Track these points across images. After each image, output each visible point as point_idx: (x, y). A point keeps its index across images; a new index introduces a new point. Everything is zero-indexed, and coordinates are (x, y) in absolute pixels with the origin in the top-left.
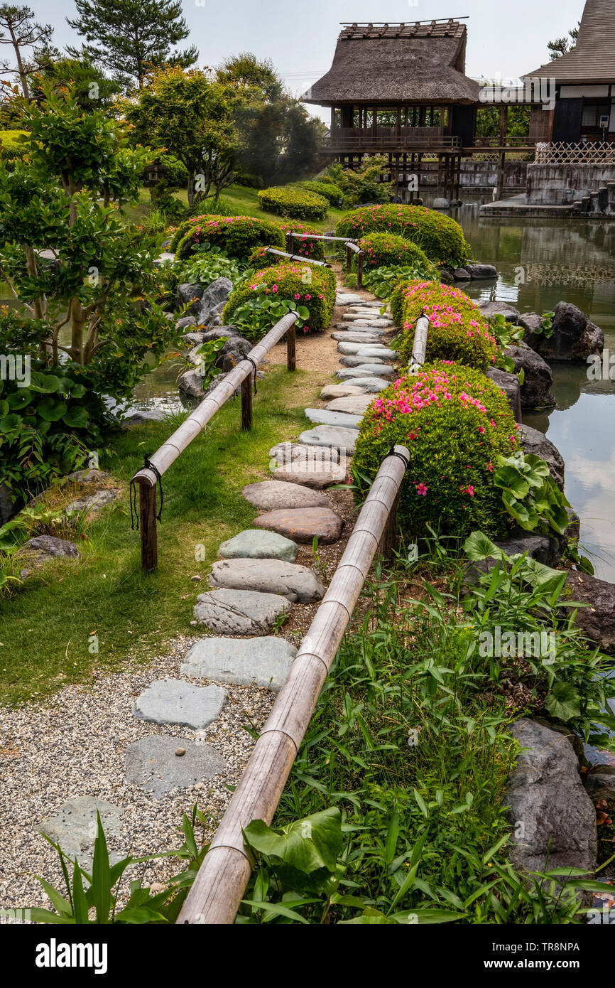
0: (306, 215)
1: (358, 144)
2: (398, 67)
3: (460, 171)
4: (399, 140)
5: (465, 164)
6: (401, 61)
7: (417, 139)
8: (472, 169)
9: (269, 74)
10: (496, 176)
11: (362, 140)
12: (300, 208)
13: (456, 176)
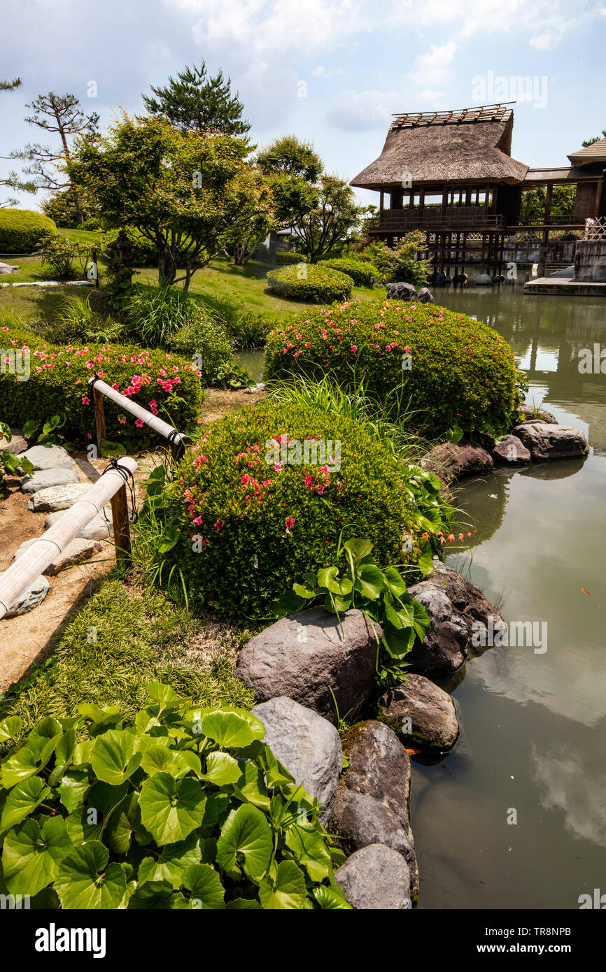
0: (320, 297)
1: (404, 225)
2: (444, 150)
3: (503, 249)
4: (444, 219)
5: (508, 243)
6: (448, 145)
7: (461, 219)
8: (514, 247)
9: (309, 153)
10: (538, 253)
11: (408, 220)
12: (312, 289)
13: (499, 253)
